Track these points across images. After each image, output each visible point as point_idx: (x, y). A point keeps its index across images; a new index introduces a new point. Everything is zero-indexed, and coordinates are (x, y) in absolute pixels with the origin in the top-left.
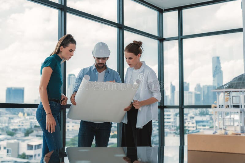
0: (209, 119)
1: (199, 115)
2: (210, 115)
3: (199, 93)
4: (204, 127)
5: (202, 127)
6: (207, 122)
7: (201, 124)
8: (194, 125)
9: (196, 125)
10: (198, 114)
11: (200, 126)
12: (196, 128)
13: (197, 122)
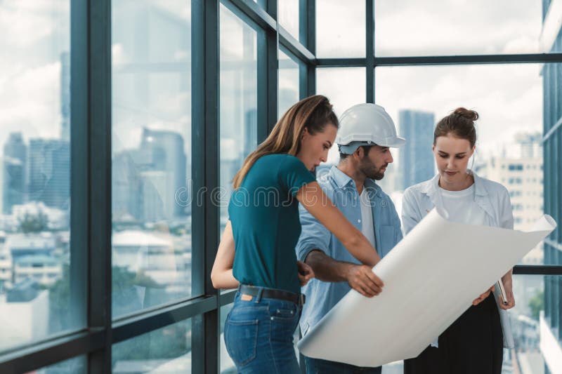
0: (51, 244)
1: (18, 231)
2: (54, 231)
3: (16, 162)
4: (38, 270)
5: (30, 270)
6: (47, 252)
7: (29, 259)
8: (7, 263)
9: (14, 263)
10: (14, 229)
11: (24, 265)
12: (14, 275)
13: (17, 254)
